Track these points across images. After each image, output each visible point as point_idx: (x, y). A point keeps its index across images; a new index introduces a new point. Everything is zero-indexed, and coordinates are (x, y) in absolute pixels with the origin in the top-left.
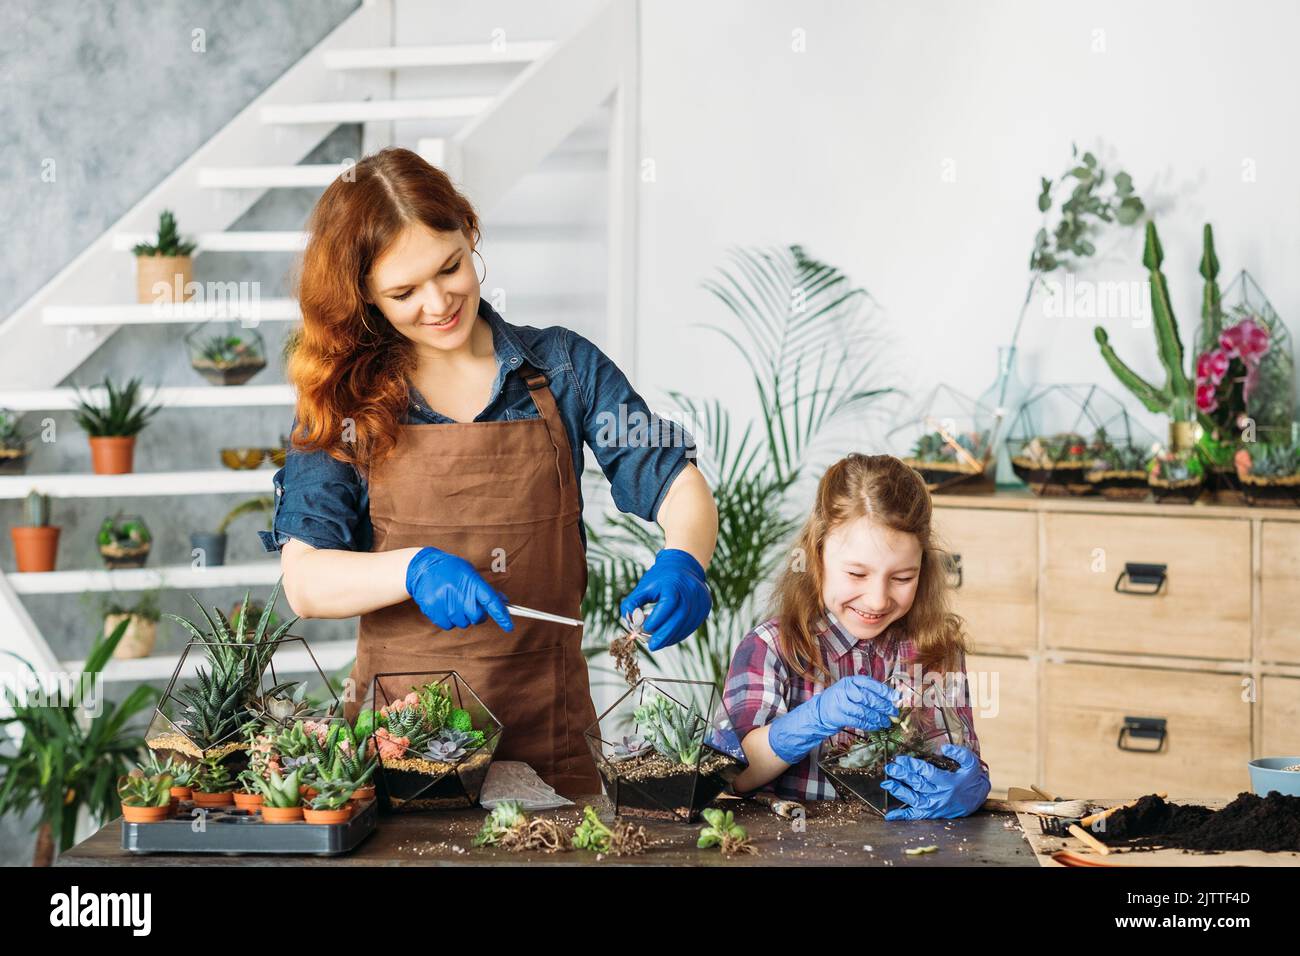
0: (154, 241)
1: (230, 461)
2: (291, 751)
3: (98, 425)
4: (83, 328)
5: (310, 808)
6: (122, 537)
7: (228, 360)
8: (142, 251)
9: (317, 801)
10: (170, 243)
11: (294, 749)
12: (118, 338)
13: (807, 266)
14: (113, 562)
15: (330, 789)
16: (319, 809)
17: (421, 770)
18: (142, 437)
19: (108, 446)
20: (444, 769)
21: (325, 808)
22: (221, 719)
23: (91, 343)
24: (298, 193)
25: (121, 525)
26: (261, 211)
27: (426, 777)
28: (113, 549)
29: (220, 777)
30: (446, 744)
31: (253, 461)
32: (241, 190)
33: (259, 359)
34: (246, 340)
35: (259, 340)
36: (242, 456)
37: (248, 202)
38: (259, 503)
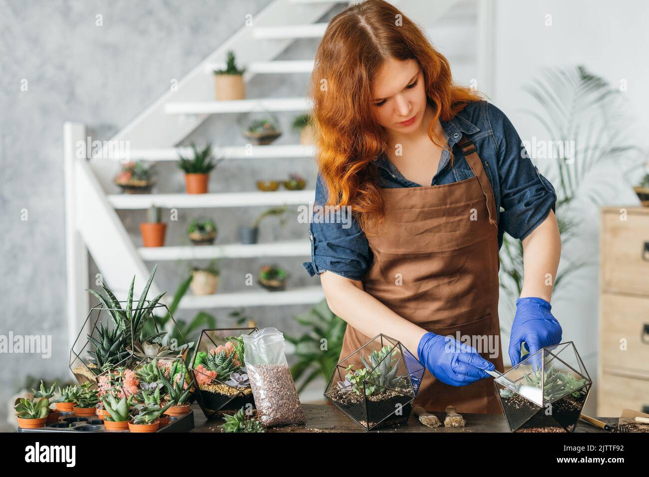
0: (224, 66)
1: (262, 187)
2: (147, 378)
3: (189, 167)
4: (188, 115)
5: (132, 423)
6: (201, 228)
7: (260, 132)
8: (219, 73)
9: (137, 418)
10: (232, 69)
11: (149, 377)
12: (208, 122)
13: (587, 78)
14: (196, 243)
15: (145, 409)
16: (138, 423)
17: (222, 392)
18: (213, 175)
19: (194, 179)
20: (236, 393)
21: (142, 422)
22: (109, 356)
23: (193, 124)
24: (311, 40)
25: (201, 222)
26: (291, 50)
27: (225, 397)
28: (196, 235)
29: (91, 397)
30: (243, 375)
31: (274, 187)
32: (279, 40)
33: (278, 131)
34: (270, 121)
35: (276, 120)
36: (267, 184)
37: (281, 47)
38: (274, 211)
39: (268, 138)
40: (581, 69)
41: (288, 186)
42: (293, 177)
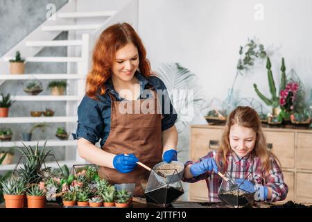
0: (14, 59)
1: (33, 115)
6: (5, 133)
7: (33, 89)
8: (11, 61)
9: (119, 201)
10: (19, 59)
13: (180, 68)
14: (2, 140)
18: (10, 109)
19: (2, 110)
21: (121, 203)
22: (30, 177)
25: (5, 130)
28: (3, 136)
31: (39, 115)
32: (37, 47)
33: (41, 89)
34: (38, 84)
35: (41, 84)
36: (36, 113)
37: (38, 50)
38: (40, 126)
39: (36, 92)
40: (177, 64)
41: (46, 115)
42: (48, 110)
